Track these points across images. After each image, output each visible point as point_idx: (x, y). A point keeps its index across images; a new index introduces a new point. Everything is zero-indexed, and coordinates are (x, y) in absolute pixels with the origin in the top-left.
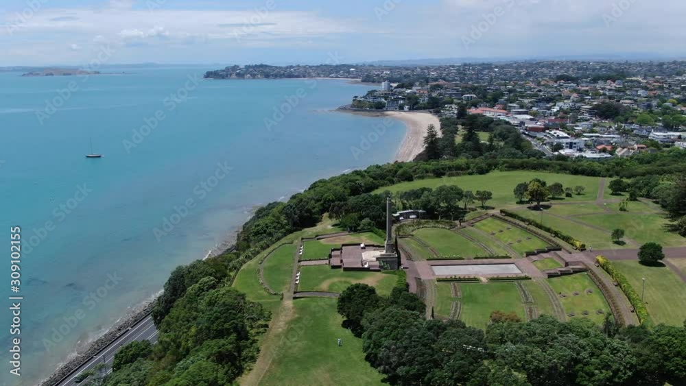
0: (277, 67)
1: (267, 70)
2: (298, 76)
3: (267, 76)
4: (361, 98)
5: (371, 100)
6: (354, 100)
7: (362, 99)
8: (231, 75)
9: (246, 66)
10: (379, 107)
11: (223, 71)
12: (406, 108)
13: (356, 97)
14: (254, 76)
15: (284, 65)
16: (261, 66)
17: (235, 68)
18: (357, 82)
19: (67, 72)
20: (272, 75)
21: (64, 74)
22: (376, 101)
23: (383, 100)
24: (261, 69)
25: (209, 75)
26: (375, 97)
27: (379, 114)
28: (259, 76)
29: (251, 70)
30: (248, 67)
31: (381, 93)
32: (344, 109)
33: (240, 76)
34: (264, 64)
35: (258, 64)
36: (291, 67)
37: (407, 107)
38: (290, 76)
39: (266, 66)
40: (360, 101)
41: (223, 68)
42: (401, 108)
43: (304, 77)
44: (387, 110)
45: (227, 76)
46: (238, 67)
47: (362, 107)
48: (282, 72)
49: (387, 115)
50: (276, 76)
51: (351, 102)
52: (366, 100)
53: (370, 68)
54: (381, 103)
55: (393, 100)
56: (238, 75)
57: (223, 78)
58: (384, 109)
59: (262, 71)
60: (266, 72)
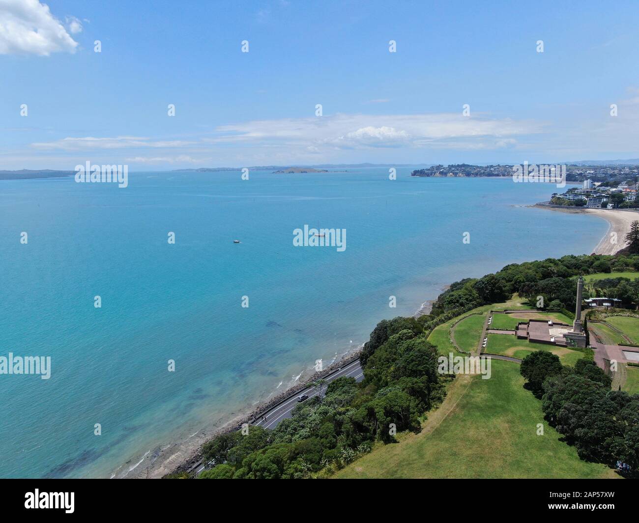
0: (478, 167)
1: (468, 169)
2: (498, 175)
3: (468, 174)
4: (561, 195)
5: (571, 197)
6: (553, 197)
7: (561, 197)
8: (435, 173)
9: (449, 166)
10: (580, 204)
11: (429, 170)
13: (555, 194)
14: (456, 174)
15: (484, 165)
16: (464, 165)
17: (439, 167)
19: (304, 171)
20: (473, 174)
21: (302, 172)
22: (576, 198)
23: (584, 198)
24: (463, 168)
25: (415, 173)
26: (576, 195)
27: (578, 211)
28: (461, 174)
29: (453, 169)
30: (450, 167)
31: (582, 191)
32: (541, 205)
33: (444, 174)
34: (466, 164)
36: (492, 166)
37: (611, 205)
38: (490, 175)
39: (468, 166)
40: (559, 198)
41: (429, 168)
43: (504, 175)
44: (588, 208)
45: (431, 175)
46: (442, 166)
47: (561, 204)
48: (482, 171)
49: (587, 212)
50: (476, 175)
51: (550, 199)
52: (565, 197)
53: (573, 168)
54: (581, 200)
55: (595, 198)
56: (441, 173)
57: (428, 175)
58: (585, 206)
59: (464, 171)
60: (466, 171)
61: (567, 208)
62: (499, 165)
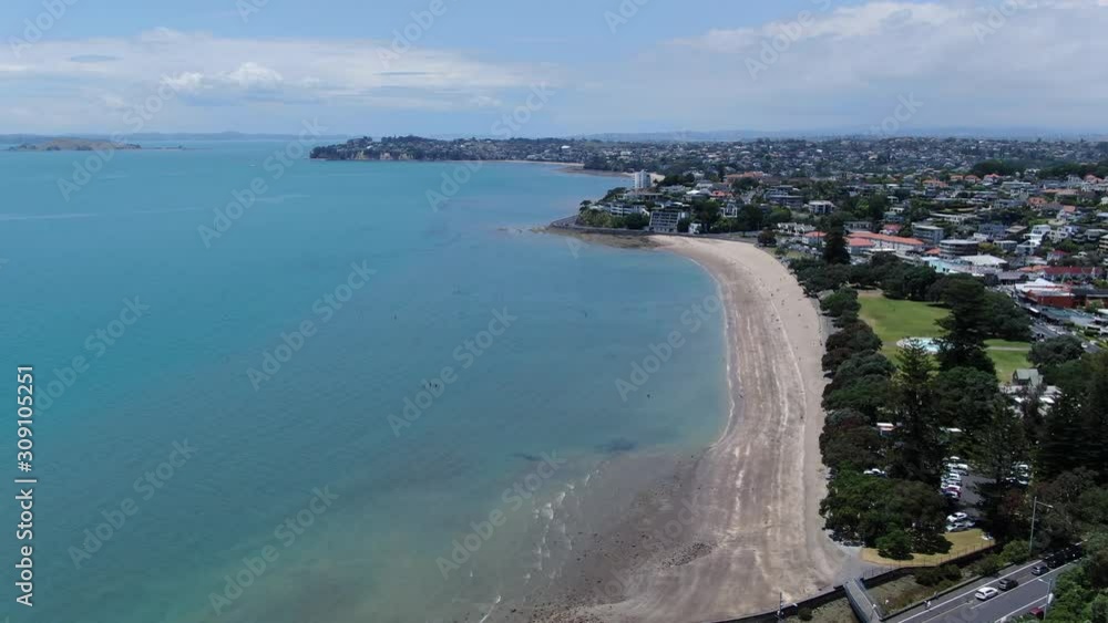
0: (436, 142)
1: (420, 146)
2: (472, 158)
3: (419, 156)
4: (597, 204)
5: (619, 210)
6: (582, 209)
7: (600, 207)
8: (356, 153)
9: (384, 139)
10: (636, 225)
11: (344, 146)
12: (694, 227)
13: (586, 203)
14: (395, 156)
15: (450, 139)
16: (411, 139)
17: (364, 141)
18: (576, 170)
19: (83, 145)
20: (428, 155)
21: (79, 149)
22: (629, 211)
23: (643, 210)
24: (410, 144)
25: (318, 153)
26: (627, 205)
27: (636, 240)
28: (405, 156)
29: (391, 145)
30: (386, 141)
31: (636, 194)
32: (560, 227)
33: (373, 155)
34: (415, 135)
35: (405, 135)
36: (461, 141)
37: (696, 226)
38: (458, 156)
39: (419, 139)
40: (595, 211)
41: (344, 142)
42: (683, 228)
43: (483, 158)
44: (653, 233)
45: (349, 156)
46: (370, 139)
47: (601, 223)
48: (444, 151)
49: (656, 244)
50: (434, 156)
51: (577, 213)
52: (607, 208)
53: (596, 145)
54: (639, 216)
55: (664, 210)
56: (369, 154)
57: (343, 158)
58: (647, 229)
59: (411, 149)
60: (418, 149)
61: (614, 233)
62: (474, 139)
